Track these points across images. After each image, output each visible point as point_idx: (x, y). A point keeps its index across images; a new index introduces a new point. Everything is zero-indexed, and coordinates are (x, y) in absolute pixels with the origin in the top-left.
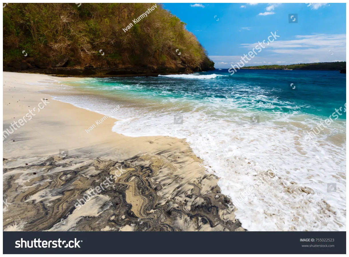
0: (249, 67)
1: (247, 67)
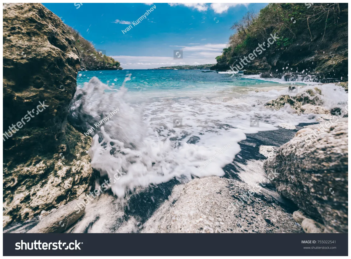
0: (166, 68)
1: (164, 68)
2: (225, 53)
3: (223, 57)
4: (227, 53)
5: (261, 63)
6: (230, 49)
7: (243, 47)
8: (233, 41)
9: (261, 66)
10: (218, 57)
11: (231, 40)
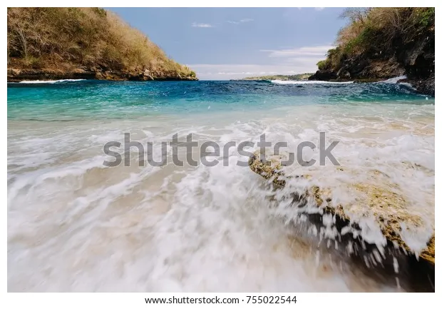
2: (330, 57)
3: (327, 62)
4: (333, 56)
5: (385, 66)
6: (338, 50)
7: (357, 44)
8: (343, 38)
9: (384, 72)
10: (320, 62)
11: (341, 36)
